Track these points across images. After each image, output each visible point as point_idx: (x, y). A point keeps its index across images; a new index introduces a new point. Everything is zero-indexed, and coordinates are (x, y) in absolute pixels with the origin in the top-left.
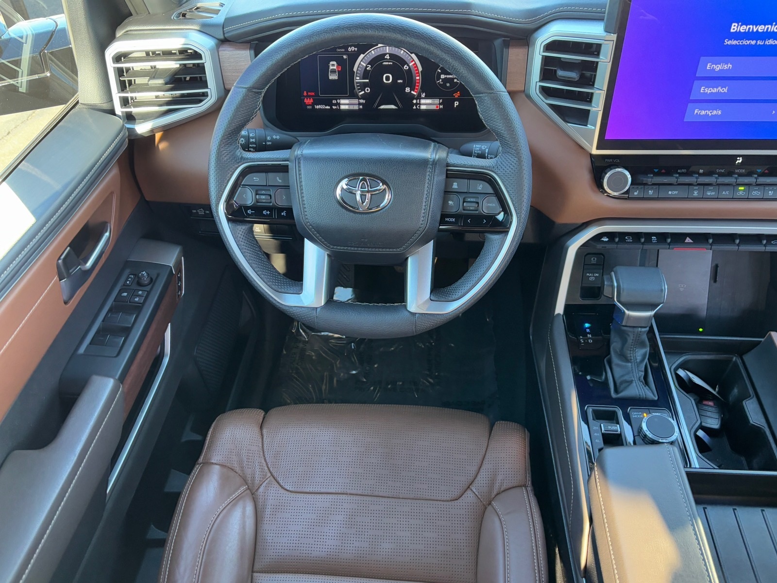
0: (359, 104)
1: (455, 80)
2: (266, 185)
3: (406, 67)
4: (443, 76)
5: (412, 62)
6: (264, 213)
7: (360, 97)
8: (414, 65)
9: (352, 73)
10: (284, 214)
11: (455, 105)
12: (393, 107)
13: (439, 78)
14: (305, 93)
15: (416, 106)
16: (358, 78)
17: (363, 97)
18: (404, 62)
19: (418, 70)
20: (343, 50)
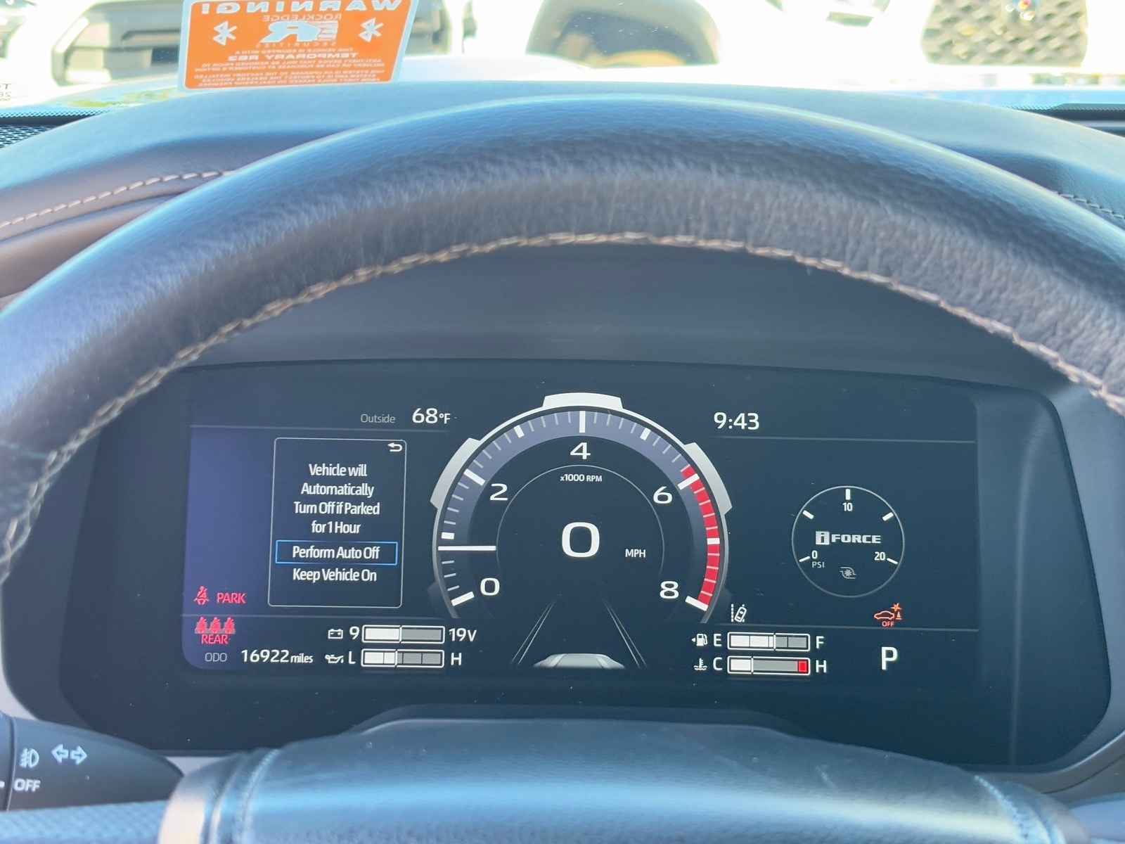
0: (451, 646)
1: (880, 556)
3: (661, 496)
5: (687, 474)
7: (454, 615)
8: (695, 486)
11: (885, 660)
12: (603, 661)
13: (808, 545)
14: (202, 597)
15: (708, 663)
16: (448, 537)
17: (466, 616)
19: (714, 506)
20: (389, 420)
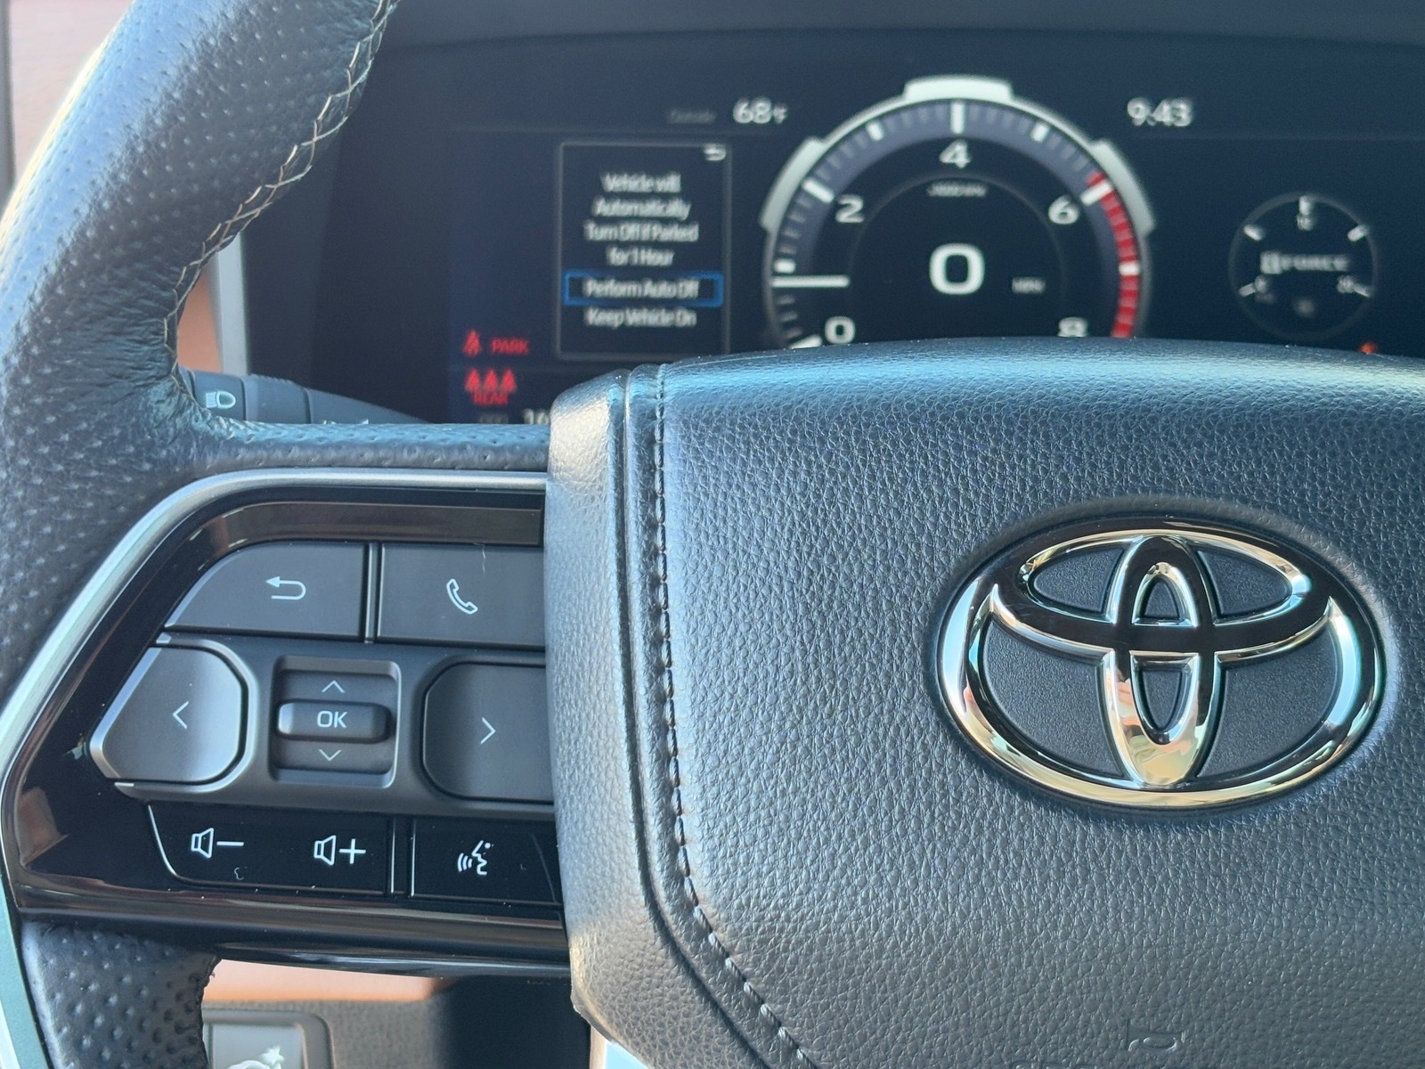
1: (1346, 285)
2: (361, 638)
3: (1061, 213)
4: (1273, 264)
5: (1096, 182)
6: (319, 856)
8: (1107, 198)
9: (752, 242)
10: (473, 861)
13: (1253, 272)
14: (473, 344)
16: (785, 266)
18: (1052, 186)
19: (1130, 224)
20: (706, 117)
